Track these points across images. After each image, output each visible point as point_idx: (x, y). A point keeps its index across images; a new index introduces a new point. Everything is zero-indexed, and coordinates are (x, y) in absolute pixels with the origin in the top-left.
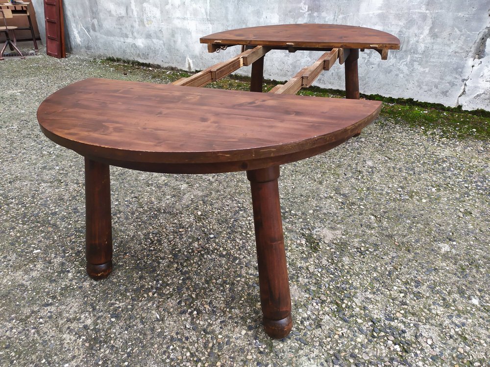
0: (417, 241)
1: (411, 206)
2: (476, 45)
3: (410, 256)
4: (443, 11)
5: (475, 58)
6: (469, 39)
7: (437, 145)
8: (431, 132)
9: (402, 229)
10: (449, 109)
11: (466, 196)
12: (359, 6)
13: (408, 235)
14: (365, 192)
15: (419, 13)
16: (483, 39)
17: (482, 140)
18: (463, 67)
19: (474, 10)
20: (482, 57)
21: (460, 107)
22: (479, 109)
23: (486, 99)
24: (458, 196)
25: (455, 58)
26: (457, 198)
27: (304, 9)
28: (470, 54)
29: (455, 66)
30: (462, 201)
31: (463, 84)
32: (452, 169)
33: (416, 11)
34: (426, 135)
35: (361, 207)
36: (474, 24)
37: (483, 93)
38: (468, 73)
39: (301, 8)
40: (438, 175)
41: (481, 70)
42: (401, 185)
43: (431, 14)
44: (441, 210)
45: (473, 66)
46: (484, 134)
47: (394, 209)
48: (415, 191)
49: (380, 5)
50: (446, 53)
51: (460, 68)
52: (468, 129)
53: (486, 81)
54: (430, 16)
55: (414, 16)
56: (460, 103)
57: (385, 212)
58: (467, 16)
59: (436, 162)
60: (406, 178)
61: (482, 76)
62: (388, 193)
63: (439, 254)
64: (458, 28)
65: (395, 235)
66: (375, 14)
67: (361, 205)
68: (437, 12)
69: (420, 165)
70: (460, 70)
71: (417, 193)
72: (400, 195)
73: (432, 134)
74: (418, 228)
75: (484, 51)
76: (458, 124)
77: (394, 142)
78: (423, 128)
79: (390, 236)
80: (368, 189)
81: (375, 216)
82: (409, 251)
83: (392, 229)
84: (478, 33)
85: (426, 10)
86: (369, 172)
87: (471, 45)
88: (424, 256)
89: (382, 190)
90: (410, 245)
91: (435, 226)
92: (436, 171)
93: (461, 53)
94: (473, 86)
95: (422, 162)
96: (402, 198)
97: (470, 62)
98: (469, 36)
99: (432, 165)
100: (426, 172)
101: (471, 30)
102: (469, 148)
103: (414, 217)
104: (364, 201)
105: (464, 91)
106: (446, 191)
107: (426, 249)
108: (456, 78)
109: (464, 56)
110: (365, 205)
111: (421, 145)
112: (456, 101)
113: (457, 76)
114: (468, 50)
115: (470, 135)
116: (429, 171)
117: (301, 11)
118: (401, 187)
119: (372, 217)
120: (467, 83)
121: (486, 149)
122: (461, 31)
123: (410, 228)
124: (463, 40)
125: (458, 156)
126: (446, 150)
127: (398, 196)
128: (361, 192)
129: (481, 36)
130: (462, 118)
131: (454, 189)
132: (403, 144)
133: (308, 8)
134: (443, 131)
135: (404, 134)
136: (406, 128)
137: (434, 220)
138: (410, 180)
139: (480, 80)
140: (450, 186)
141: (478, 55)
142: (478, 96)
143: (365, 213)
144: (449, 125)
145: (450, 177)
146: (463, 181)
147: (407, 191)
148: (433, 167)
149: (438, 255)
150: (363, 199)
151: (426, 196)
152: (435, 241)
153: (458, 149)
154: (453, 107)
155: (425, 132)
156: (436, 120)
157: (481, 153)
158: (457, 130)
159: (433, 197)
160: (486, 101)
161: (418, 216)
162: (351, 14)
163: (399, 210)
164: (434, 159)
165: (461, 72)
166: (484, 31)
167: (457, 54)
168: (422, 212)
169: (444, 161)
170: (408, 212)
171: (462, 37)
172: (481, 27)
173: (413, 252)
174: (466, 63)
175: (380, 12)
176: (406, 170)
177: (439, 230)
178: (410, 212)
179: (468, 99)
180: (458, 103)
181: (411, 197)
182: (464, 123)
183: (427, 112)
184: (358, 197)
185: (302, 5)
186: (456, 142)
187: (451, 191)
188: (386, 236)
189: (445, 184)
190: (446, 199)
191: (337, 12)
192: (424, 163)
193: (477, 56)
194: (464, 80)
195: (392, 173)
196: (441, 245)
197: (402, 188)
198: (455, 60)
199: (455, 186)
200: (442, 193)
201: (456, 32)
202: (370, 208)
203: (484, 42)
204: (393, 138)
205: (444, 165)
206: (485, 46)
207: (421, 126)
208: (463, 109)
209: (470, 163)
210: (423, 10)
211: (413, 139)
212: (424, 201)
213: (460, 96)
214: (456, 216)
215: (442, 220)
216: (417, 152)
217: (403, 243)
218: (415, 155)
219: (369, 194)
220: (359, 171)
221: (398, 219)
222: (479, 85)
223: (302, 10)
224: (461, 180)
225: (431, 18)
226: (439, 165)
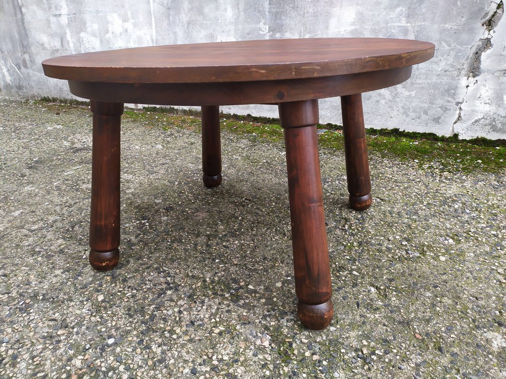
0: (449, 329)
1: (425, 268)
2: (469, 61)
3: (445, 360)
4: (427, 23)
5: (469, 77)
6: (460, 54)
7: (439, 180)
8: (427, 165)
9: (422, 309)
10: (443, 139)
11: (499, 248)
12: (328, 23)
13: (434, 319)
14: (356, 248)
15: (398, 26)
16: (477, 53)
17: (493, 173)
18: (456, 88)
19: (463, 19)
20: (478, 75)
21: (456, 136)
22: (480, 137)
23: (486, 125)
24: (488, 249)
25: (445, 78)
26: (487, 253)
27: (263, 29)
28: (463, 72)
29: (446, 87)
30: (496, 256)
31: (458, 108)
32: (468, 211)
33: (396, 24)
34: (423, 169)
35: (355, 273)
36: (464, 36)
37: (482, 118)
38: (462, 94)
39: (260, 29)
40: (452, 220)
41: (477, 90)
42: (405, 236)
43: (413, 27)
44: (471, 272)
45: (467, 86)
46: (493, 165)
47: (403, 274)
48: (426, 243)
49: (353, 20)
50: (435, 72)
51: (453, 89)
52: (472, 160)
53: (485, 104)
54: (412, 30)
55: (393, 31)
56: (456, 132)
57: (391, 280)
58: (456, 27)
59: (444, 202)
60: (409, 226)
61: (479, 97)
62: (389, 249)
63: (491, 354)
64: (446, 42)
65: (412, 320)
66: (347, 31)
67: (354, 270)
68: (419, 24)
69: (424, 208)
70: (452, 91)
71: (429, 247)
72: (406, 251)
73: (430, 167)
74: (445, 306)
75: (479, 68)
76: (458, 155)
77: (384, 179)
78: (417, 161)
79: (406, 323)
80: (360, 244)
81: (377, 288)
82: (440, 349)
83: (407, 308)
84: (471, 47)
85: (407, 23)
86: (358, 220)
87: (463, 61)
88: (469, 360)
89: (380, 245)
90: (440, 337)
91: (470, 299)
92: (447, 215)
93: (452, 71)
94: (469, 109)
95: (425, 203)
96: (411, 256)
97: (464, 81)
98: (460, 51)
99: (440, 206)
100: (434, 216)
101: (462, 44)
102: (480, 183)
103: (436, 287)
104: (357, 263)
105: (460, 116)
106: (469, 242)
107: (467, 344)
108: (449, 102)
109: (455, 75)
110: (358, 270)
111: (419, 182)
112: (451, 129)
113: (450, 99)
114: (459, 67)
115: (477, 167)
116: (437, 215)
117: (261, 32)
118: (405, 238)
119: (373, 289)
120: (462, 106)
121: (502, 183)
122: (449, 45)
123: (433, 305)
124: (453, 56)
125: (469, 193)
126: (453, 187)
127: (404, 253)
128: (350, 249)
129: (474, 50)
130: (461, 148)
131: (479, 239)
132: (396, 181)
133: (269, 28)
134: (443, 164)
135: (395, 169)
136: (397, 162)
137: (466, 290)
138: (416, 228)
139: (478, 102)
140: (472, 235)
141: (473, 72)
142: (476, 121)
143: (361, 283)
144: (449, 156)
145: (467, 221)
146: (487, 227)
147: (416, 244)
148: (441, 209)
149: (490, 356)
150: (355, 260)
151: (443, 251)
152: (478, 327)
153: (468, 184)
154: (447, 136)
155: (420, 166)
156: (431, 152)
157: (497, 188)
158: (458, 163)
159: (453, 252)
160: (487, 127)
161: (440, 284)
162: (319, 32)
163: (410, 275)
164: (441, 198)
165: (454, 94)
166: (477, 44)
167: (448, 73)
168: (444, 277)
169: (454, 201)
170: (424, 278)
171: (452, 52)
172: (473, 40)
173: (448, 352)
174: (458, 83)
175: (353, 27)
176: (407, 214)
177: (478, 306)
178: (427, 278)
179: (465, 125)
180: (453, 131)
181: (423, 253)
182: (465, 153)
183: (417, 143)
184: (348, 257)
185: (261, 25)
186: (462, 176)
187: (475, 241)
188: (400, 323)
189: (464, 232)
190: (472, 254)
191: (302, 31)
192: (429, 204)
193: (471, 74)
194: (458, 103)
195: (389, 219)
196: (489, 335)
197: (408, 240)
198: (445, 80)
199: (479, 234)
200: (464, 246)
201: (444, 47)
202: (367, 273)
203: (478, 57)
204: (382, 174)
205: (456, 206)
206: (480, 62)
207: (413, 159)
208: (460, 138)
209: (488, 201)
210: (403, 23)
211: (407, 174)
212: (443, 259)
213: (455, 123)
214: (495, 281)
215: (477, 289)
216: (416, 191)
217: (427, 334)
218: (414, 194)
219: (362, 251)
220: (345, 219)
221: (412, 291)
222: (477, 109)
223: (263, 31)
224: (484, 225)
225: (414, 32)
226: (450, 206)
